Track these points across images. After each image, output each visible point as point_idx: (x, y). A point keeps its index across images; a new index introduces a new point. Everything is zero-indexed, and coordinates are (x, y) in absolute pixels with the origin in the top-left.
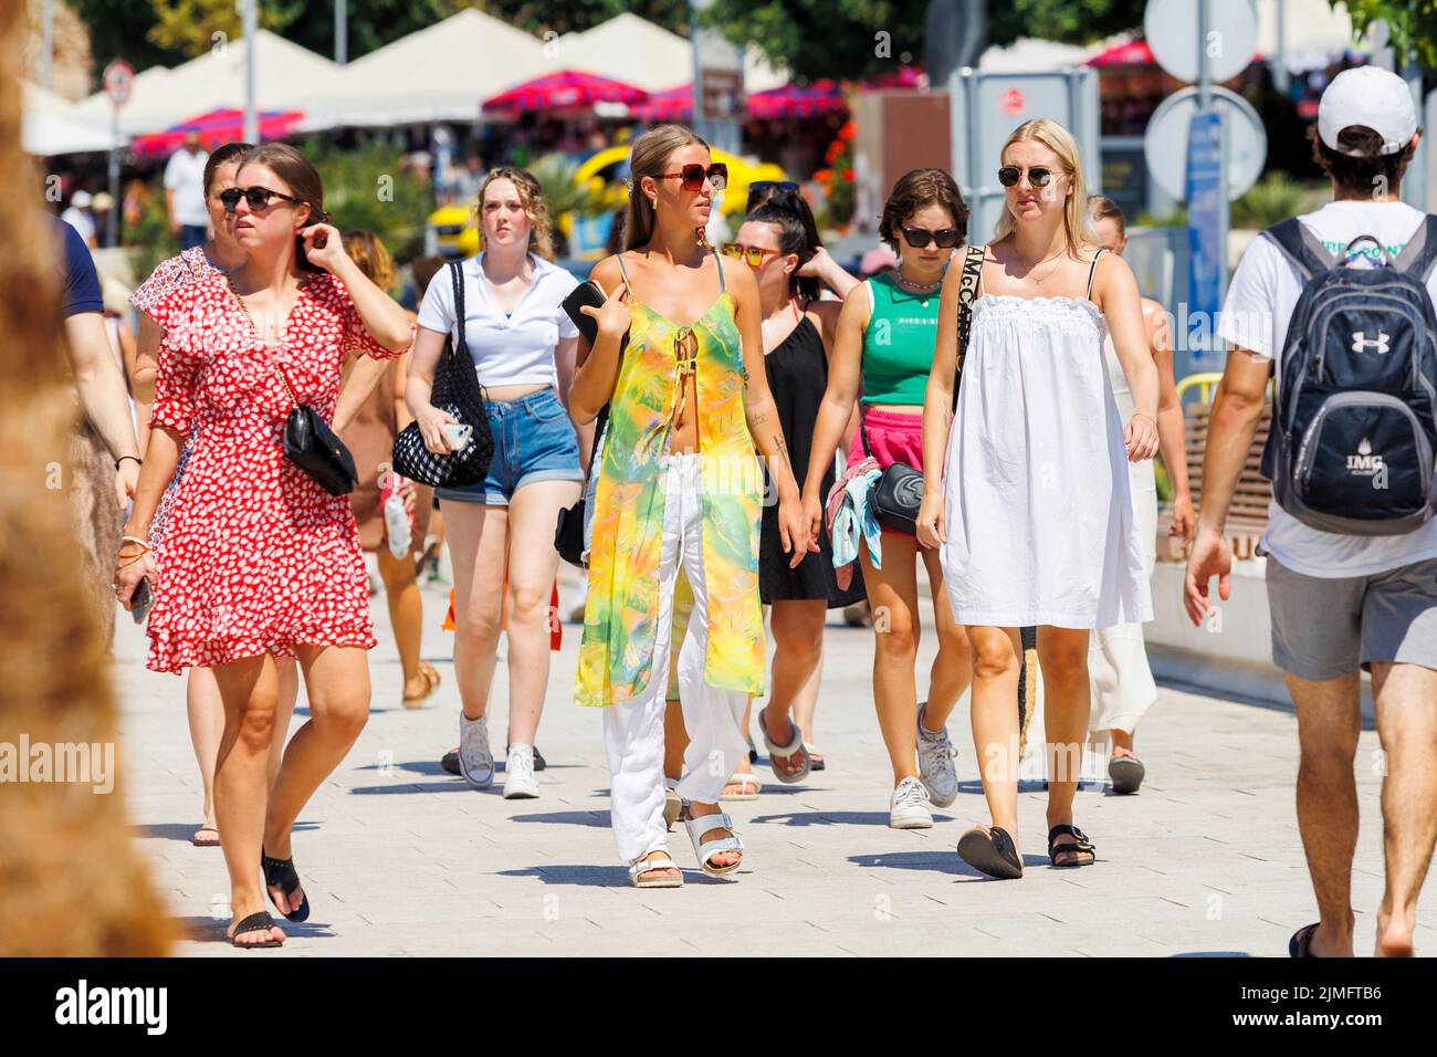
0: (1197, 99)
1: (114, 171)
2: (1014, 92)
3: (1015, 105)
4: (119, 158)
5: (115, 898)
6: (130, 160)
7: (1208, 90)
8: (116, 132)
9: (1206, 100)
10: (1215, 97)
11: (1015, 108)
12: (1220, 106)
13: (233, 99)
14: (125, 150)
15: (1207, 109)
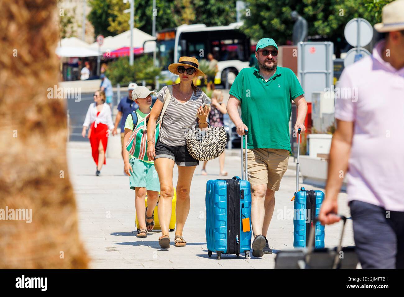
0: (357, 51)
1: (99, 61)
2: (313, 48)
3: (313, 51)
4: (100, 58)
5: (75, 251)
6: (102, 58)
7: (359, 48)
8: (99, 52)
9: (359, 51)
10: (361, 50)
11: (313, 52)
12: (362, 53)
13: (128, 45)
14: (102, 56)
15: (359, 53)
